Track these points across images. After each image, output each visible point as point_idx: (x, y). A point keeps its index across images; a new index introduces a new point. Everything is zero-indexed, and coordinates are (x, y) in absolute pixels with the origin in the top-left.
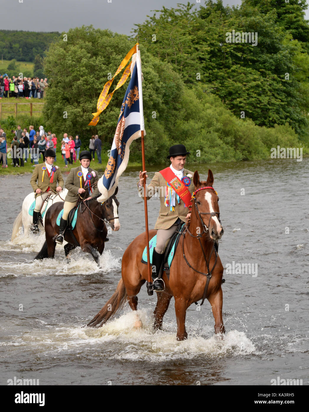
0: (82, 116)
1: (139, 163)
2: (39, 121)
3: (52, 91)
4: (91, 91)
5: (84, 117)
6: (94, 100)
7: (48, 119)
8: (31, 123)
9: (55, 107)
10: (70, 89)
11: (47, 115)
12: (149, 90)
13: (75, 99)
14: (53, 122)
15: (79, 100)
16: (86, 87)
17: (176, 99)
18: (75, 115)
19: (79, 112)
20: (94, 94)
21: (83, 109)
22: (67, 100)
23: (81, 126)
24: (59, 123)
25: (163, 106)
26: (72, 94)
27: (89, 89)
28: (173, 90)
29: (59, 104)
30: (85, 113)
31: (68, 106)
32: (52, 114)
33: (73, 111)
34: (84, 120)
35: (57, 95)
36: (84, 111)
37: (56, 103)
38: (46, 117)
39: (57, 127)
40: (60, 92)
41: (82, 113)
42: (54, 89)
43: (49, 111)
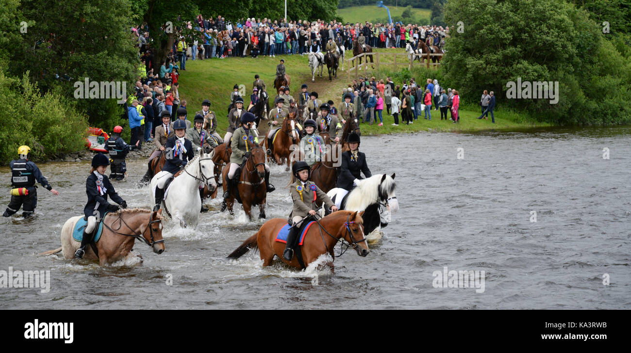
0: (485, 69)
1: (548, 123)
2: (436, 75)
3: (452, 41)
4: (495, 40)
5: (487, 70)
6: (498, 51)
7: (447, 72)
8: (428, 76)
9: (455, 58)
10: (473, 38)
11: (446, 68)
12: (562, 40)
13: (478, 50)
14: (452, 75)
15: (482, 51)
16: (490, 36)
17: (593, 51)
18: (477, 67)
19: (482, 64)
20: (499, 44)
21: (486, 61)
22: (468, 51)
23: (484, 80)
24: (459, 77)
25: (577, 59)
26: (474, 44)
27: (494, 39)
28: (590, 41)
29: (459, 55)
30: (488, 66)
31: (469, 58)
32: (451, 66)
33: (474, 62)
34: (487, 73)
35: (457, 46)
36: (488, 63)
37: (456, 54)
38: (445, 70)
39: (457, 81)
40: (461, 42)
41: (484, 65)
42: (455, 38)
43: (449, 63)
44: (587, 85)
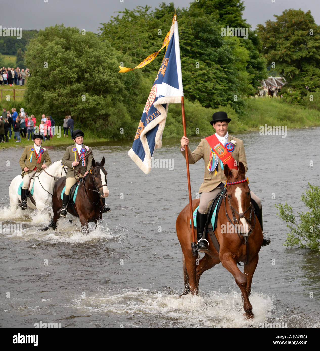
0: (57, 100)
1: (105, 138)
2: (21, 105)
3: (32, 79)
4: (65, 79)
5: (60, 101)
6: (67, 87)
7: (29, 103)
9: (35, 92)
10: (47, 77)
11: (28, 99)
12: (114, 78)
13: (52, 86)
14: (33, 105)
15: (55, 87)
16: (61, 76)
17: (136, 85)
18: (52, 98)
19: (55, 96)
20: (67, 81)
21: (58, 94)
22: (44, 87)
23: (57, 109)
24: (38, 106)
25: (126, 92)
26: (49, 81)
27: (63, 78)
28: (133, 78)
29: (38, 90)
30: (60, 98)
31: (46, 92)
32: (31, 98)
33: (50, 95)
34: (59, 103)
35: (36, 83)
36: (59, 96)
37: (35, 89)
38: (27, 101)
39: (36, 110)
40: (39, 80)
41: (57, 97)
42: (34, 77)
43: (30, 96)
44: (133, 110)
